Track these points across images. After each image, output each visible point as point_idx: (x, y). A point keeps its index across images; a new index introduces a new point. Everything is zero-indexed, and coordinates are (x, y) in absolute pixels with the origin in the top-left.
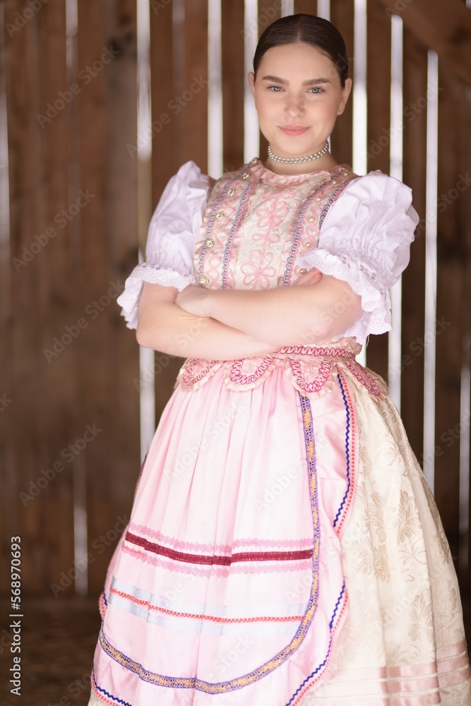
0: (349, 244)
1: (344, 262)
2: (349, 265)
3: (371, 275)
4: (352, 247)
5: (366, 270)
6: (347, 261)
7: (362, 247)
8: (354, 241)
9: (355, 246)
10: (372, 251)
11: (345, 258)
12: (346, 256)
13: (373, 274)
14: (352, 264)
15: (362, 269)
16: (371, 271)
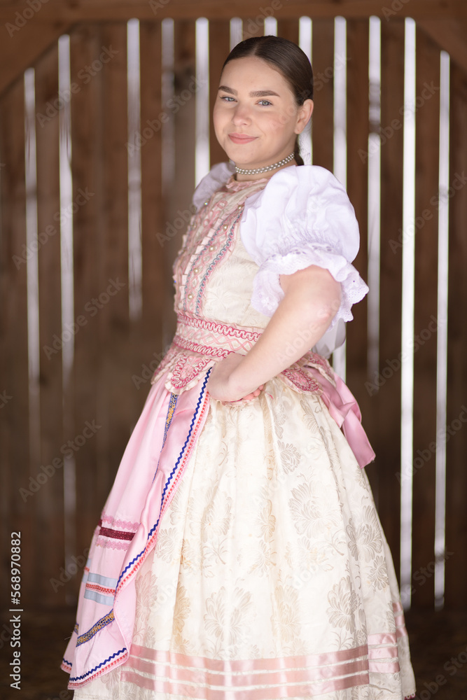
0: (292, 239)
1: (298, 253)
2: (304, 253)
3: (326, 249)
4: (296, 240)
5: (320, 247)
6: (299, 251)
7: (304, 235)
8: (295, 236)
9: (298, 238)
10: (315, 234)
11: (296, 250)
12: (296, 248)
13: (327, 247)
14: (306, 251)
15: (316, 248)
16: (324, 246)
